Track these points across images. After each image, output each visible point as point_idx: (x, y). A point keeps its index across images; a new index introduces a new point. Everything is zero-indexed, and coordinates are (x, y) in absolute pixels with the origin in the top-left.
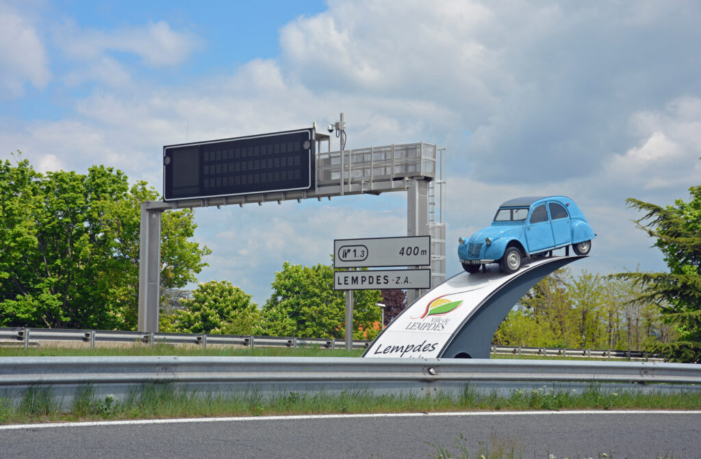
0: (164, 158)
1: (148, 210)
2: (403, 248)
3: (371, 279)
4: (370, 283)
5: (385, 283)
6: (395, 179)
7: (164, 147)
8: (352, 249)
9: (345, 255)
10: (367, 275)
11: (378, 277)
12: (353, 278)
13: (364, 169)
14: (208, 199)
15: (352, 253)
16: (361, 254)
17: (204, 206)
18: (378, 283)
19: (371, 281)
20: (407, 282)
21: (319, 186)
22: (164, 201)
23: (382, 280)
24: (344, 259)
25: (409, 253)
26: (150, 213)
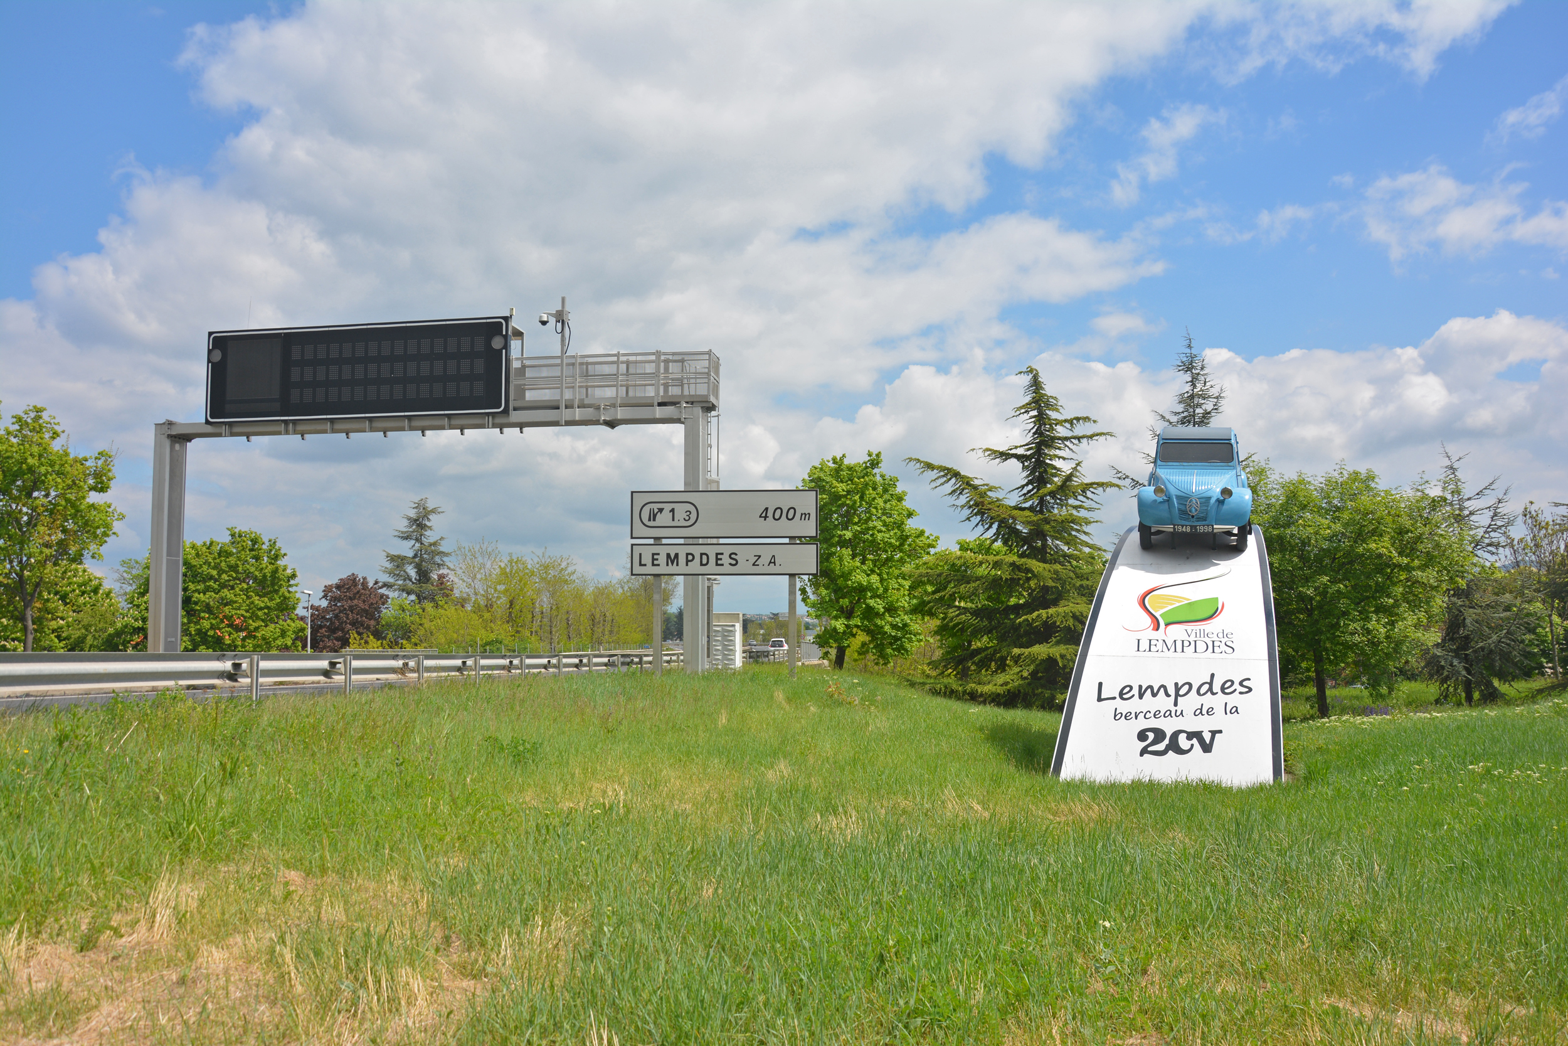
0: (209, 351)
1: (170, 436)
2: (767, 509)
3: (704, 557)
4: (702, 564)
5: (730, 564)
6: (660, 404)
7: (210, 334)
8: (667, 507)
9: (653, 516)
10: (696, 551)
11: (717, 554)
12: (668, 555)
13: (587, 388)
14: (294, 422)
15: (666, 515)
16: (685, 516)
17: (287, 433)
18: (717, 564)
19: (704, 561)
20: (774, 563)
21: (515, 409)
22: (207, 422)
23: (726, 560)
24: (652, 523)
25: (777, 516)
26: (172, 441)
